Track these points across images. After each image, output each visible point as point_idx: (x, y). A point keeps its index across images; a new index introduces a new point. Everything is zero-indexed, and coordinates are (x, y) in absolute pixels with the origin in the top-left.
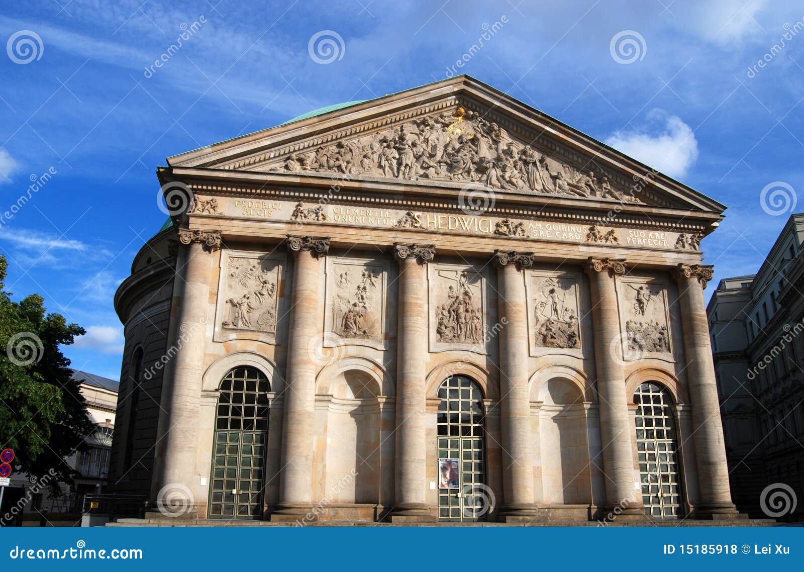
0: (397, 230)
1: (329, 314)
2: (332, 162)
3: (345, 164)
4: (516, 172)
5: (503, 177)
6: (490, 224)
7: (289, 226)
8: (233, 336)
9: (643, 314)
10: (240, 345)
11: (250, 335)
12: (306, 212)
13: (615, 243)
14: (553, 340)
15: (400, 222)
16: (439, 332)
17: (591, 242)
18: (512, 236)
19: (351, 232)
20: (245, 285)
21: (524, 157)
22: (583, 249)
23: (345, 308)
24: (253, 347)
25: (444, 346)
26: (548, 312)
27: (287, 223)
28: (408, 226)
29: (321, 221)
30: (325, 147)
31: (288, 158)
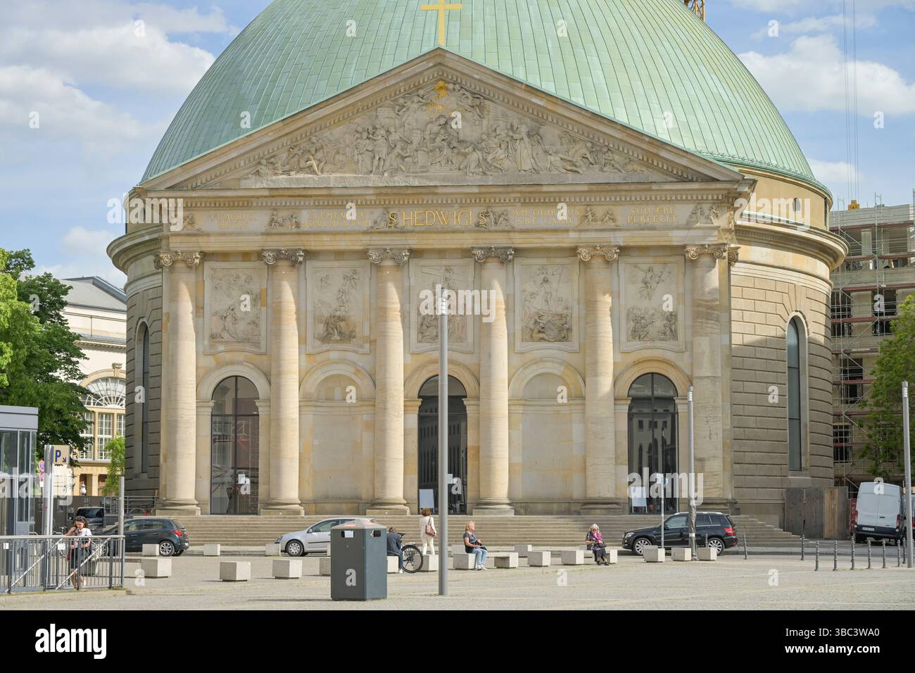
0: (371, 233)
1: (310, 320)
2: (303, 164)
3: (317, 162)
4: (500, 151)
5: (485, 160)
6: (472, 216)
7: (265, 237)
8: (221, 348)
9: (650, 299)
10: (228, 356)
11: (237, 346)
12: (280, 220)
13: (612, 225)
14: (541, 335)
15: (376, 222)
16: (421, 332)
17: (584, 227)
18: (493, 228)
19: (325, 238)
20: (229, 296)
21: (511, 134)
22: (572, 235)
23: (326, 313)
24: (240, 356)
25: (426, 346)
26: (538, 304)
27: (263, 234)
28: (382, 226)
29: (295, 230)
30: (296, 146)
31: (260, 163)
